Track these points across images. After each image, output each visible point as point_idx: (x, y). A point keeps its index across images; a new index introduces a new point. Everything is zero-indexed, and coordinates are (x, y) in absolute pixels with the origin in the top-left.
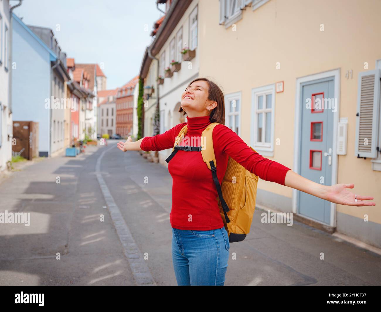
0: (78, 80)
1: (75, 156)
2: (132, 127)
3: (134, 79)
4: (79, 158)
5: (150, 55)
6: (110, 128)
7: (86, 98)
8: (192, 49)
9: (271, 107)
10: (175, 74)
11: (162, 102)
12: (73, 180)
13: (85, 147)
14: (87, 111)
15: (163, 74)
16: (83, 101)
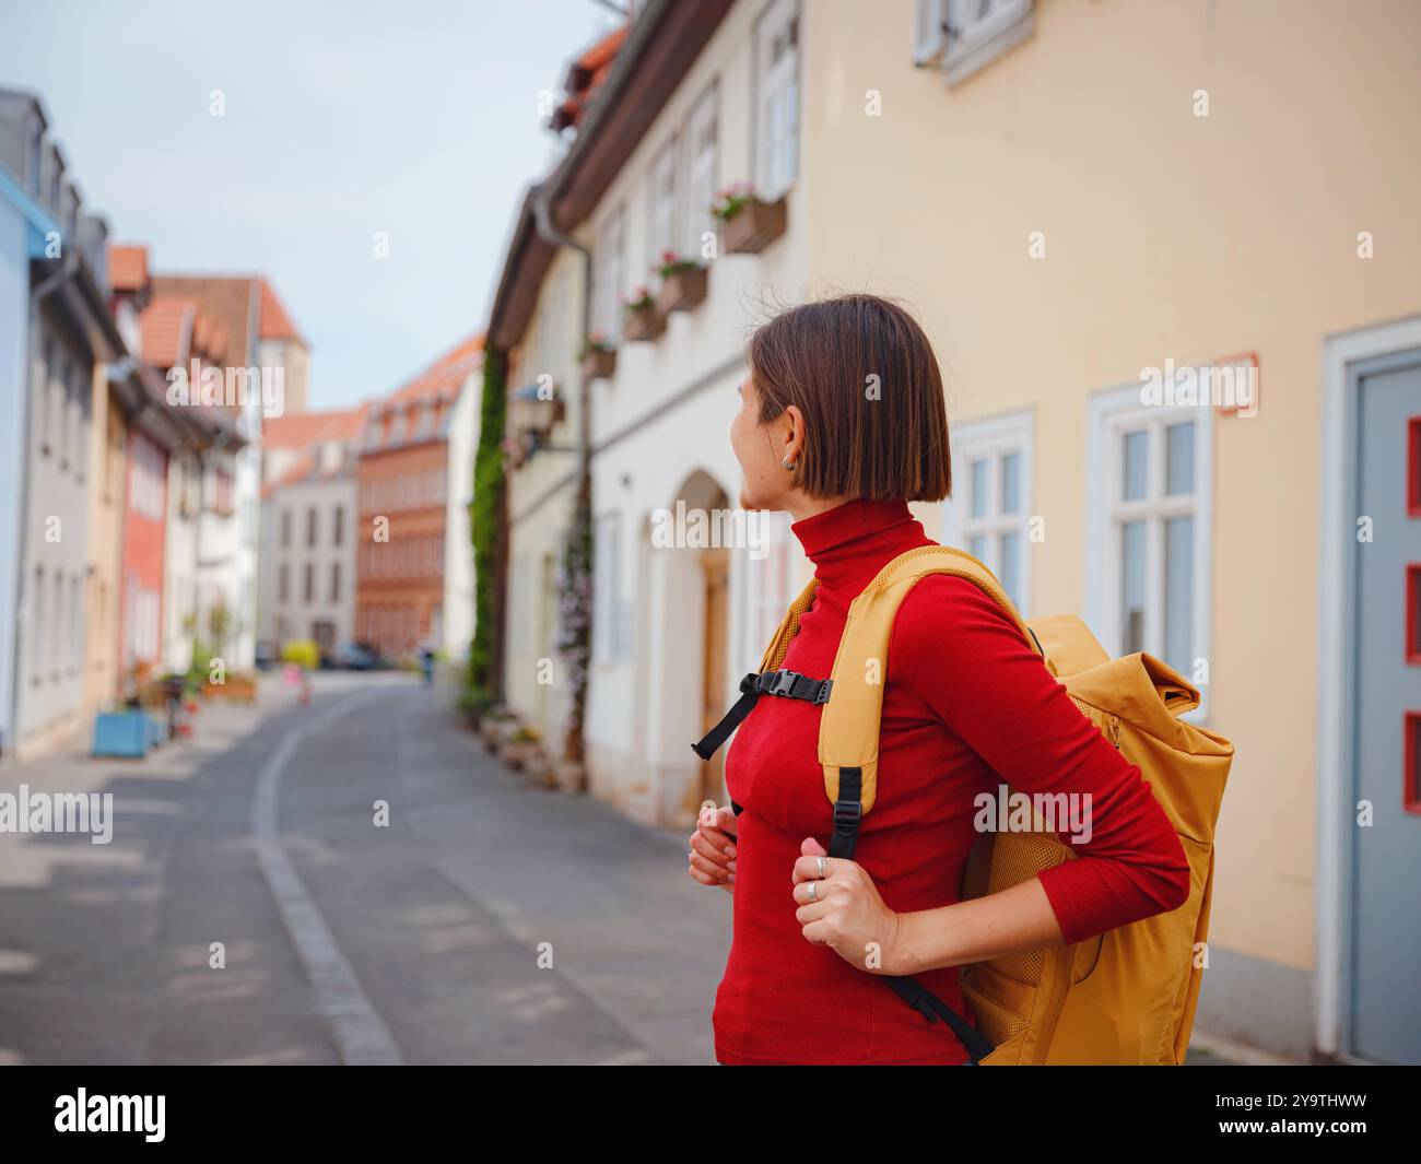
0: (162, 357)
1: (138, 757)
2: (438, 605)
3: (455, 355)
4: (161, 763)
5: (544, 226)
6: (321, 609)
7: (205, 453)
8: (768, 192)
9: (1190, 488)
10: (679, 323)
11: (605, 471)
12: (138, 879)
13: (192, 709)
14: (209, 523)
15: (610, 324)
16: (184, 468)
